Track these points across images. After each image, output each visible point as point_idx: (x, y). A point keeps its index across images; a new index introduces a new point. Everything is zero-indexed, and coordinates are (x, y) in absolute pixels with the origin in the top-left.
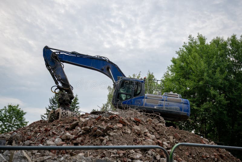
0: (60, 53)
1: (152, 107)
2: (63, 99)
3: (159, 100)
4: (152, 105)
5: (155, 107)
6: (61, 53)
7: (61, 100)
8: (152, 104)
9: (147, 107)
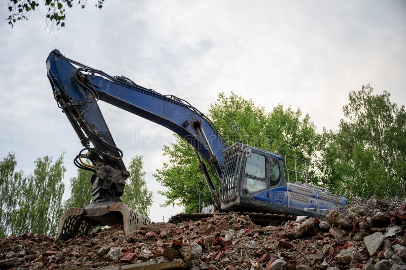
0: (93, 74)
1: (301, 209)
2: (110, 180)
3: (308, 196)
4: (301, 205)
5: (306, 209)
6: (96, 74)
7: (105, 184)
8: (300, 202)
9: (292, 207)
